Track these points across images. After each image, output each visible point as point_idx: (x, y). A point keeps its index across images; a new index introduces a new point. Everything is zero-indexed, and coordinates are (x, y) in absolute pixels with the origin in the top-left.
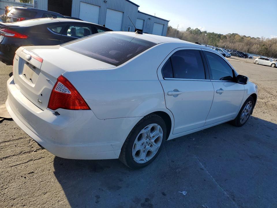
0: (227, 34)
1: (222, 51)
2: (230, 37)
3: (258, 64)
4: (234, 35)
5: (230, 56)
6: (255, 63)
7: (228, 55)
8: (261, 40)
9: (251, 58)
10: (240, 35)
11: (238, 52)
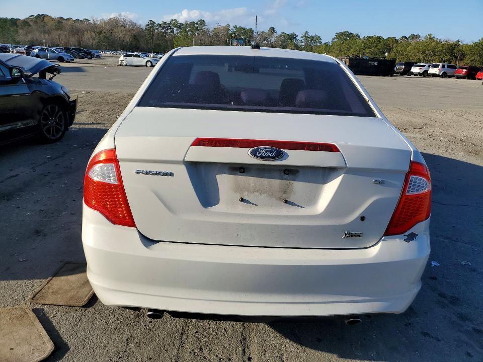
0: (27, 17)
1: (55, 53)
2: (36, 22)
3: (126, 65)
4: (41, 18)
5: (73, 60)
6: (120, 65)
7: (69, 58)
8: (92, 21)
9: (98, 57)
10: (53, 17)
11: (73, 49)
